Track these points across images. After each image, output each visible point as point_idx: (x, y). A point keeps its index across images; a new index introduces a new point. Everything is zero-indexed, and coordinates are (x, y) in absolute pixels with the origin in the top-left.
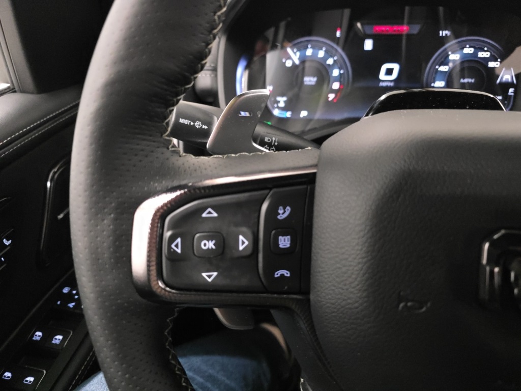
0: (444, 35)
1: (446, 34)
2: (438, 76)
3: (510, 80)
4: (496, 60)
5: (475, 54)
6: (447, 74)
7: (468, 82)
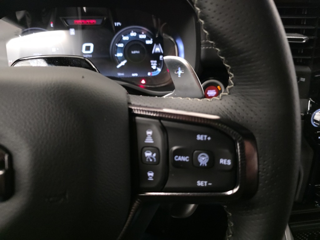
0: (118, 25)
1: (119, 25)
2: (118, 50)
3: (159, 51)
4: (150, 39)
5: (137, 36)
6: (123, 49)
7: (136, 53)
